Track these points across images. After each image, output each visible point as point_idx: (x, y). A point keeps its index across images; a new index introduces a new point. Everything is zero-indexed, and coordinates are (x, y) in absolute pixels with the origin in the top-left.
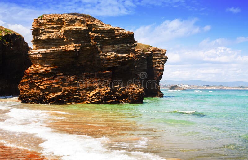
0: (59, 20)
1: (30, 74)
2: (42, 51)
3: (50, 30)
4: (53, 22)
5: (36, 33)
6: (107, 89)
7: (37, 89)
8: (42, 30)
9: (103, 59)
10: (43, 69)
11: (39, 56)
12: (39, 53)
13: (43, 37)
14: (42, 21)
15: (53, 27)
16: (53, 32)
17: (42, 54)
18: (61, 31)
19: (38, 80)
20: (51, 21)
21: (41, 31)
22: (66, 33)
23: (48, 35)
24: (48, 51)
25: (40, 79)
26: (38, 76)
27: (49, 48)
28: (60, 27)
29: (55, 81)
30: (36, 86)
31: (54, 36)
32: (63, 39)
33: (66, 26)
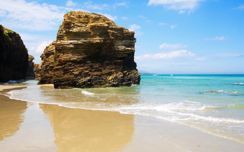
0: (87, 17)
1: (64, 61)
2: (74, 42)
3: (79, 24)
4: (81, 18)
5: (67, 26)
7: (71, 74)
8: (74, 24)
9: (117, 51)
10: (75, 57)
11: (72, 46)
12: (71, 43)
13: (75, 30)
14: (72, 16)
15: (81, 22)
16: (82, 27)
17: (74, 44)
18: (88, 26)
19: (71, 66)
20: (80, 17)
21: (72, 25)
22: (92, 28)
23: (79, 28)
24: (80, 42)
25: (73, 66)
26: (71, 63)
27: (79, 40)
28: (87, 23)
29: (85, 68)
30: (70, 72)
31: (83, 29)
32: (90, 33)
33: (92, 23)
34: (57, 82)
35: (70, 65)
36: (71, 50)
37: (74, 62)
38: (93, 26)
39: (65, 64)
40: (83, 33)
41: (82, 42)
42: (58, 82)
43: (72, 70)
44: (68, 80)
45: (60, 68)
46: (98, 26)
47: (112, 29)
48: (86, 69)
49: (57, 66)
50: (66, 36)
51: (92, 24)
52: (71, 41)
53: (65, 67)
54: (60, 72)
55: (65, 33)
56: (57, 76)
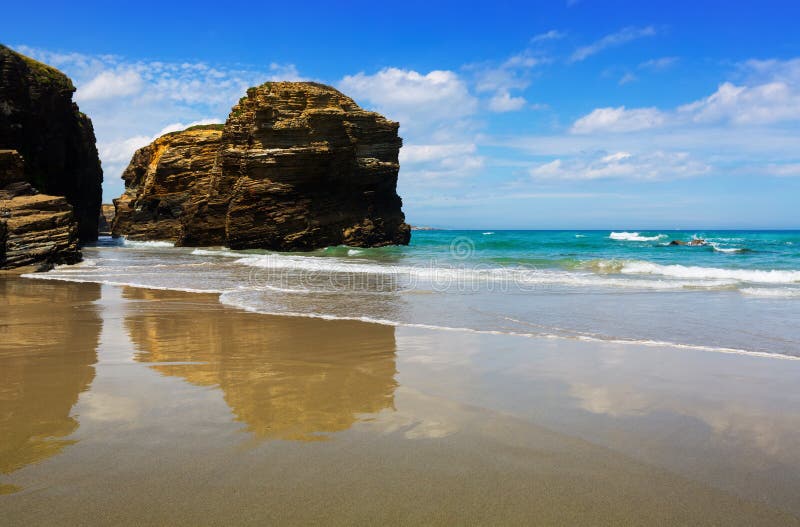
0: (301, 94)
1: (256, 194)
2: (276, 152)
3: (287, 112)
4: (289, 97)
5: (263, 117)
6: (369, 224)
7: (269, 224)
8: (276, 111)
9: (363, 169)
10: (276, 186)
11: (270, 161)
12: (270, 155)
13: (279, 125)
14: (271, 94)
15: (290, 108)
16: (292, 117)
17: (276, 157)
18: (302, 116)
19: (271, 206)
20: (287, 95)
21: (273, 114)
22: (313, 118)
23: (286, 121)
24: (288, 152)
25: (275, 205)
26: (268, 199)
27: (288, 147)
28: (302, 109)
29: (299, 208)
30: (269, 217)
31: (295, 123)
32: (308, 130)
33: (312, 107)
34: (238, 241)
35: (268, 203)
36: (270, 170)
37: (277, 196)
38: (313, 116)
39: (258, 200)
40: (294, 130)
41: (293, 152)
42: (241, 240)
43: (271, 214)
44: (261, 235)
45: (246, 210)
46: (325, 115)
47: (351, 119)
48: (301, 213)
49: (239, 204)
50: (258, 138)
51: (312, 111)
52: (271, 151)
53: (256, 207)
54: (247, 218)
55: (256, 132)
56: (240, 228)
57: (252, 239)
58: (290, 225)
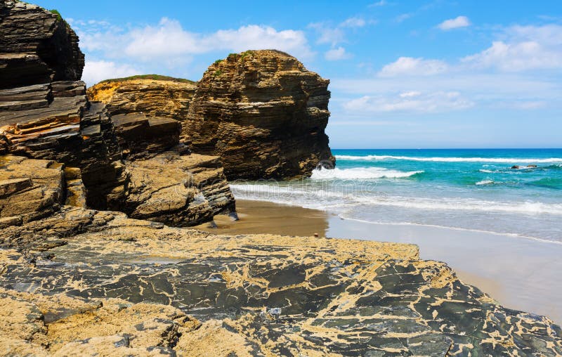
34: (231, 173)
35: (255, 145)
36: (255, 118)
37: (260, 138)
38: (283, 77)
39: (247, 142)
40: (271, 88)
41: (272, 105)
44: (249, 169)
45: (238, 150)
46: (292, 76)
48: (275, 151)
49: (231, 145)
50: (245, 94)
51: (283, 73)
52: (256, 104)
53: (246, 148)
54: (238, 156)
55: (243, 89)
56: (232, 163)
57: (241, 172)
58: (270, 161)
